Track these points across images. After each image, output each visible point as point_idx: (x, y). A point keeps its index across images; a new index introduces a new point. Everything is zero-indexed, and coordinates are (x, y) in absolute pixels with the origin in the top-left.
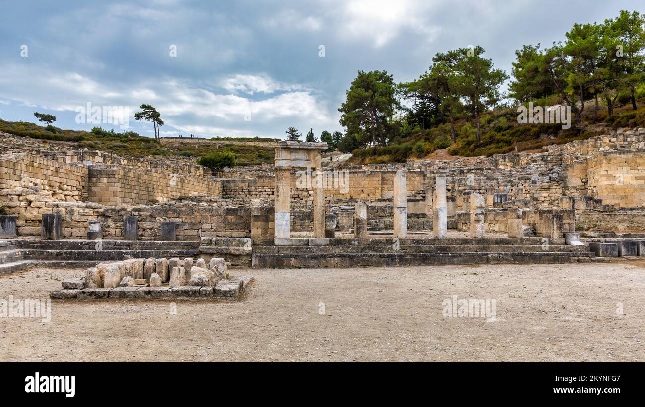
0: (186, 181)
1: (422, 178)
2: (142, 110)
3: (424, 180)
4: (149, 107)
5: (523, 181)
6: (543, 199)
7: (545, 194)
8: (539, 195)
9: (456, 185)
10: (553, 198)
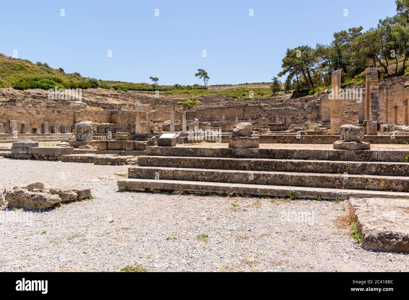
0: (157, 114)
1: (260, 109)
2: (199, 72)
3: (261, 110)
4: (201, 70)
5: (300, 110)
6: (309, 118)
7: (309, 115)
8: (307, 116)
9: (272, 112)
10: (313, 117)
